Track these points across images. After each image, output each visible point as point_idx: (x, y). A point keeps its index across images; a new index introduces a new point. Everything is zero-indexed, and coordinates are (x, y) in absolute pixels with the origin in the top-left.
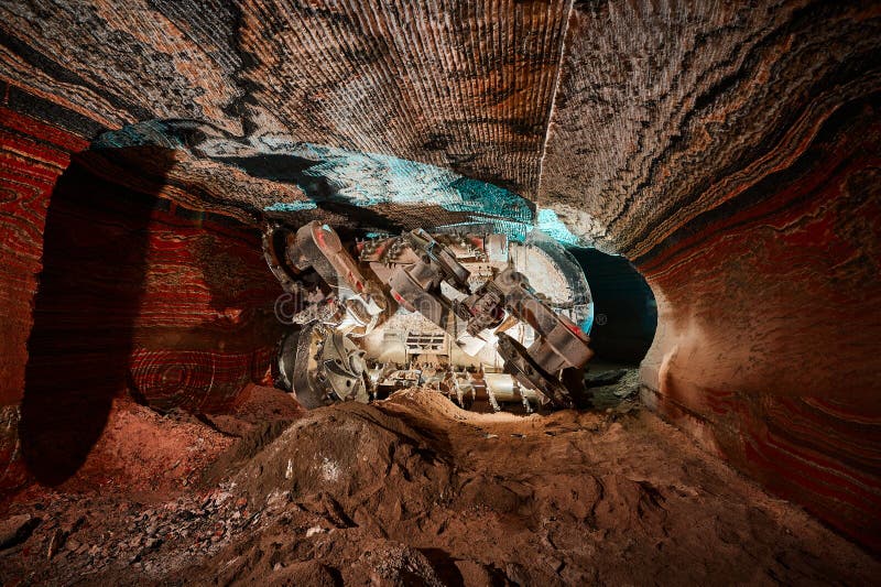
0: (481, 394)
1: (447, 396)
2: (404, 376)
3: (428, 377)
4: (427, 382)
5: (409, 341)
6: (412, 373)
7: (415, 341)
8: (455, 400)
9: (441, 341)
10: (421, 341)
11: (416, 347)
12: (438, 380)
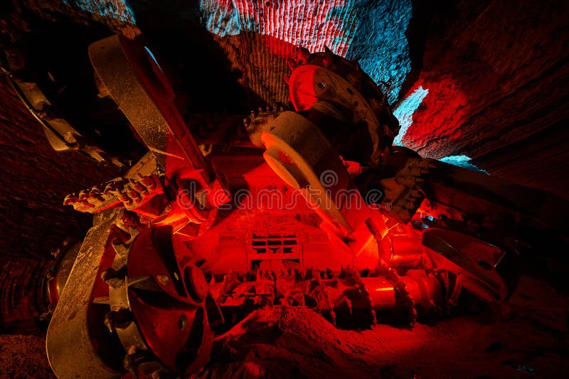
1: (317, 311)
3: (286, 288)
4: (287, 294)
5: (255, 244)
6: (262, 285)
7: (263, 243)
8: (326, 315)
9: (294, 242)
10: (270, 243)
11: (264, 251)
12: (301, 291)
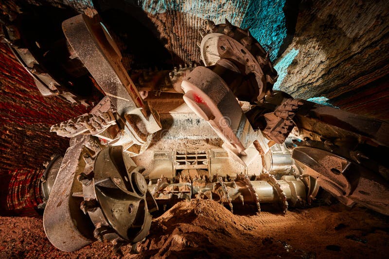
0: (249, 200)
1: (220, 203)
2: (177, 189)
3: (199, 188)
4: (200, 192)
6: (183, 186)
10: (189, 159)
11: (184, 163)
12: (209, 189)
